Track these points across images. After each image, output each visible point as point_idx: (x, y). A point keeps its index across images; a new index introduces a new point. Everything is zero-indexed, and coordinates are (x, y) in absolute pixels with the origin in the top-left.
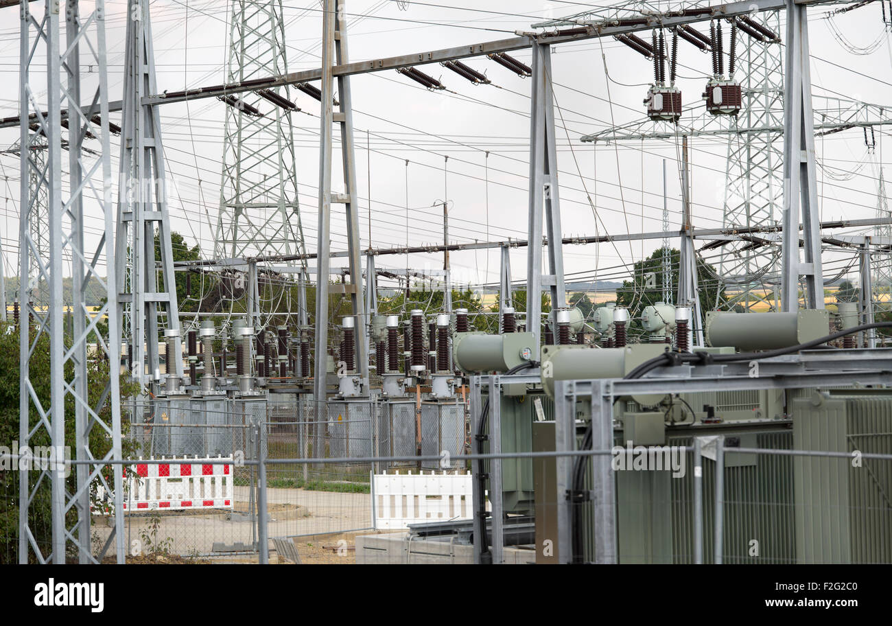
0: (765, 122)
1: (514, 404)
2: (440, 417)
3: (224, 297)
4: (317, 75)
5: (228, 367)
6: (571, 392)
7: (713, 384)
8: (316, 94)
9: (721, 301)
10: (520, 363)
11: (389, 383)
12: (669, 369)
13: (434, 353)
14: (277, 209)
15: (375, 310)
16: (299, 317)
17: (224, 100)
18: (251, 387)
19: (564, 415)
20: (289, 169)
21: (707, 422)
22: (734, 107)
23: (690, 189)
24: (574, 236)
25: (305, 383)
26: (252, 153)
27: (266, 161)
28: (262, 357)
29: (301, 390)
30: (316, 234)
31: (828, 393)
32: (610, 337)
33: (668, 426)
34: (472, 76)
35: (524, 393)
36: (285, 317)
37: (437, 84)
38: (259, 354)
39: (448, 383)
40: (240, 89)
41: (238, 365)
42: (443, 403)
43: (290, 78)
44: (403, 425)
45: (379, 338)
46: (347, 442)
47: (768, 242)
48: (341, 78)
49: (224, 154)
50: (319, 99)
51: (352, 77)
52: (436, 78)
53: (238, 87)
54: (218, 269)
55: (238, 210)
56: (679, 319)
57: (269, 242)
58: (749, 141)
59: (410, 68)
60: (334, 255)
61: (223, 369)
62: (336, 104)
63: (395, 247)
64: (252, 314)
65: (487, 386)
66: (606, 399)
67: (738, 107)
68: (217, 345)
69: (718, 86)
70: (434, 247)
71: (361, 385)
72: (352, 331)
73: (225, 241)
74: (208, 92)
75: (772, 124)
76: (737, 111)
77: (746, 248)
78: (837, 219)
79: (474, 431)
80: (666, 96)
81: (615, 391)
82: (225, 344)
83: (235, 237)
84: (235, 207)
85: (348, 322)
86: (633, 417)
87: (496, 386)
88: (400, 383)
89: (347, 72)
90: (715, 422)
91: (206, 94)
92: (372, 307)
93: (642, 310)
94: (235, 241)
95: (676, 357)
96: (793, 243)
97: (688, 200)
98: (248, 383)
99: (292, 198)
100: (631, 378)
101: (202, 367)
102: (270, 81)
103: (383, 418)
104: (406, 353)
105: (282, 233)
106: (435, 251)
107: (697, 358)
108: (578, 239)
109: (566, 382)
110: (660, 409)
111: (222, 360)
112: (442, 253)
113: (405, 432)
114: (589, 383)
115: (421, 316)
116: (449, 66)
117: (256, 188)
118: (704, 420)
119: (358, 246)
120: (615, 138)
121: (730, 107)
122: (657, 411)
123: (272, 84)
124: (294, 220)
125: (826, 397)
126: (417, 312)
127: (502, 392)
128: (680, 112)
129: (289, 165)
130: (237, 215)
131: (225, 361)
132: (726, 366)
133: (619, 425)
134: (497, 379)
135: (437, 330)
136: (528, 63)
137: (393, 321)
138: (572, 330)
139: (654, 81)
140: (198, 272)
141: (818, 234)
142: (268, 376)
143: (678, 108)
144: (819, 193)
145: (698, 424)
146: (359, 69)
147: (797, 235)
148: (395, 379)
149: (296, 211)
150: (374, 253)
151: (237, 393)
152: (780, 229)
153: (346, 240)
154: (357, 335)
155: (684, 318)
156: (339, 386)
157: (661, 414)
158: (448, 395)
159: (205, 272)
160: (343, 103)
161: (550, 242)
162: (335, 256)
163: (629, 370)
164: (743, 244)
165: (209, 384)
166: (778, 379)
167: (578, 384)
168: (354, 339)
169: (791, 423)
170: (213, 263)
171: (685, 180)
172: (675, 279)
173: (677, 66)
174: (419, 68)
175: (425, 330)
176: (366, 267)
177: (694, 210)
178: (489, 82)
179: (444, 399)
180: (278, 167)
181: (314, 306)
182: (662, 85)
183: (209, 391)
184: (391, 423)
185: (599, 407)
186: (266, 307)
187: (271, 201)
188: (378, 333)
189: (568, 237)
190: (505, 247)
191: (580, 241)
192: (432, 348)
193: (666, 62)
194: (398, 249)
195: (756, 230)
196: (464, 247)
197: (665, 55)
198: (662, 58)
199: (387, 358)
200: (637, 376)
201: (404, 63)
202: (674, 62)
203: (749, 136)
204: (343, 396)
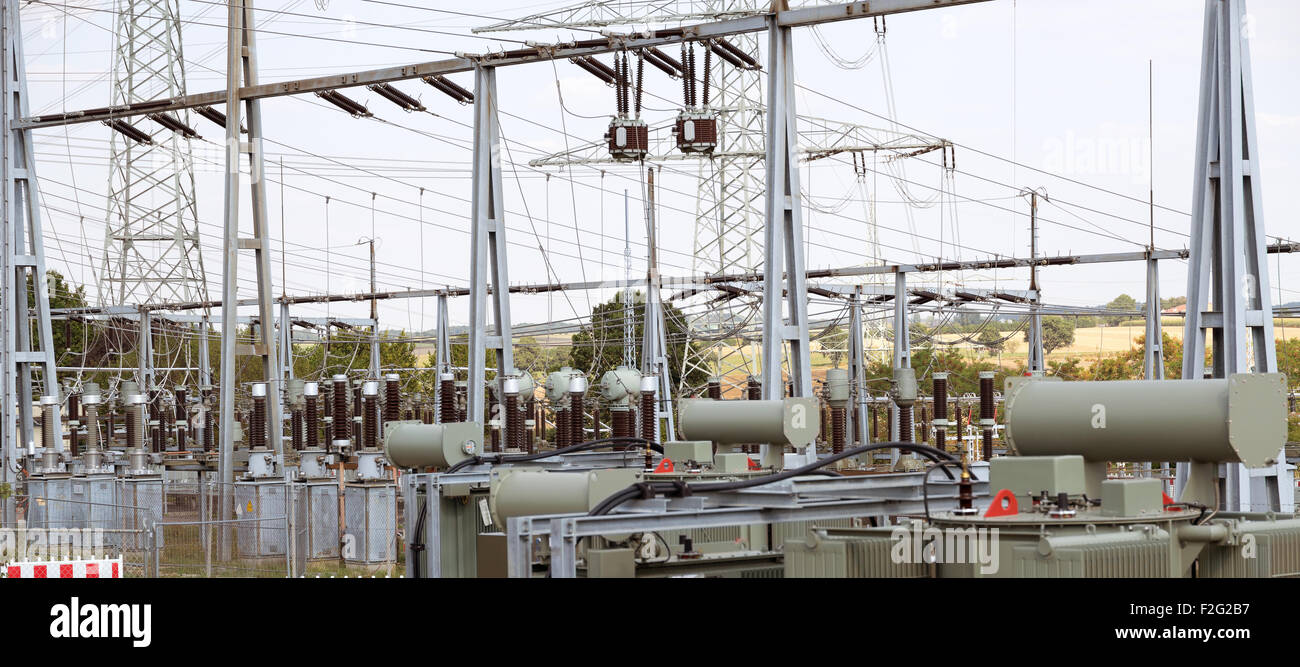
0: (741, 146)
1: (455, 506)
2: (367, 500)
3: (111, 350)
4: (220, 97)
5: (116, 432)
6: (526, 531)
7: (693, 520)
8: (220, 120)
9: (690, 352)
10: (463, 459)
11: (307, 461)
12: (642, 502)
13: (359, 419)
14: (173, 242)
15: (291, 369)
16: (200, 373)
17: (110, 125)
18: (144, 465)
19: (519, 556)
20: (187, 194)
21: (683, 557)
22: (708, 144)
23: (657, 231)
24: (523, 284)
25: (207, 459)
26: (144, 176)
27: (160, 185)
28: (157, 422)
29: (203, 468)
30: (220, 280)
31: (825, 533)
32: (565, 407)
33: (639, 564)
34: (404, 101)
35: (467, 493)
36: (183, 372)
37: (363, 110)
38: (152, 418)
39: (377, 462)
40: (130, 112)
41: (128, 429)
42: (370, 486)
43: (189, 100)
44: (323, 511)
45: (296, 406)
46: (258, 533)
47: (746, 293)
48: (249, 102)
49: (111, 177)
50: (224, 126)
51: (263, 102)
52: (362, 103)
53: (127, 110)
54: (105, 317)
55: (127, 243)
56: (645, 390)
57: (164, 281)
58: (723, 167)
59: (331, 92)
60: (242, 303)
61: (110, 434)
62: (243, 131)
63: (313, 295)
64: (145, 371)
65: (424, 485)
66: (568, 540)
67: (713, 144)
68: (103, 409)
69: (690, 119)
70: (359, 296)
71: (275, 463)
72: (262, 400)
73: (111, 280)
74: (91, 115)
75: (749, 149)
76: (712, 148)
77: (720, 298)
78: (823, 268)
79: (407, 538)
80: (630, 130)
81: (578, 530)
82: (112, 406)
83: (123, 274)
84: (124, 240)
85: (259, 390)
86: (599, 554)
87: (435, 486)
88: (320, 462)
89: (257, 95)
90: (693, 557)
91: (90, 117)
92: (287, 364)
93: (602, 375)
94: (123, 280)
95: (649, 488)
96: (776, 293)
97: (654, 244)
98: (140, 460)
99: (190, 227)
100: (595, 514)
101: (85, 432)
102: (166, 104)
103: (301, 502)
104: (326, 418)
105: (179, 269)
106: (360, 300)
107: (673, 489)
108: (527, 287)
109: (521, 519)
110: (630, 545)
111: (109, 424)
112: (370, 301)
113: (326, 518)
114: (548, 520)
115: (344, 383)
116: (377, 90)
117: (149, 217)
118: (681, 554)
119: (271, 293)
120: (570, 162)
121: (704, 144)
122: (626, 547)
123: (168, 107)
124: (194, 255)
125: (822, 538)
126: (340, 378)
127: (441, 492)
128: (646, 148)
129: (188, 190)
130: (125, 249)
131: (112, 424)
132: (706, 498)
133: (582, 561)
134: (436, 478)
135: (363, 400)
136: (470, 88)
137: (312, 389)
138: (520, 399)
139: (616, 113)
140: (80, 320)
141: (802, 283)
142: (164, 450)
143: (644, 145)
144: (805, 239)
145: (673, 559)
146: (270, 92)
147: (780, 283)
148: (314, 457)
149: (196, 245)
150: (289, 302)
151: (127, 472)
152: (761, 278)
153: (256, 286)
154: (270, 403)
155: (650, 389)
156: (247, 464)
157: (631, 550)
158: (376, 476)
159: (89, 321)
160: (252, 130)
161: (494, 291)
162: (243, 305)
163: (595, 502)
164: (716, 294)
165: (93, 460)
166: (766, 512)
167: (534, 521)
168: (267, 409)
169: (782, 557)
170: (96, 311)
171: (651, 220)
172: (639, 333)
173: (643, 95)
174: (342, 92)
175: (349, 395)
176: (279, 315)
177: (661, 256)
178: (424, 109)
179: (372, 481)
180: (174, 193)
181: (218, 358)
182: (626, 117)
183: (94, 468)
184: (310, 509)
185: (559, 549)
186: (160, 361)
187: (166, 233)
188: (294, 400)
189: (515, 284)
190: (442, 296)
191: (530, 290)
192: (357, 413)
193: (630, 89)
194: (317, 298)
195: (733, 279)
196: (394, 295)
197: (629, 80)
198: (626, 85)
199: (304, 425)
200: (603, 511)
201: (324, 85)
202: (639, 90)
203: (723, 161)
204: (254, 476)
